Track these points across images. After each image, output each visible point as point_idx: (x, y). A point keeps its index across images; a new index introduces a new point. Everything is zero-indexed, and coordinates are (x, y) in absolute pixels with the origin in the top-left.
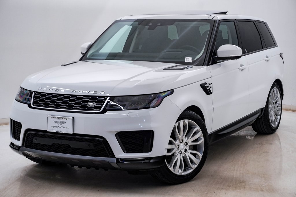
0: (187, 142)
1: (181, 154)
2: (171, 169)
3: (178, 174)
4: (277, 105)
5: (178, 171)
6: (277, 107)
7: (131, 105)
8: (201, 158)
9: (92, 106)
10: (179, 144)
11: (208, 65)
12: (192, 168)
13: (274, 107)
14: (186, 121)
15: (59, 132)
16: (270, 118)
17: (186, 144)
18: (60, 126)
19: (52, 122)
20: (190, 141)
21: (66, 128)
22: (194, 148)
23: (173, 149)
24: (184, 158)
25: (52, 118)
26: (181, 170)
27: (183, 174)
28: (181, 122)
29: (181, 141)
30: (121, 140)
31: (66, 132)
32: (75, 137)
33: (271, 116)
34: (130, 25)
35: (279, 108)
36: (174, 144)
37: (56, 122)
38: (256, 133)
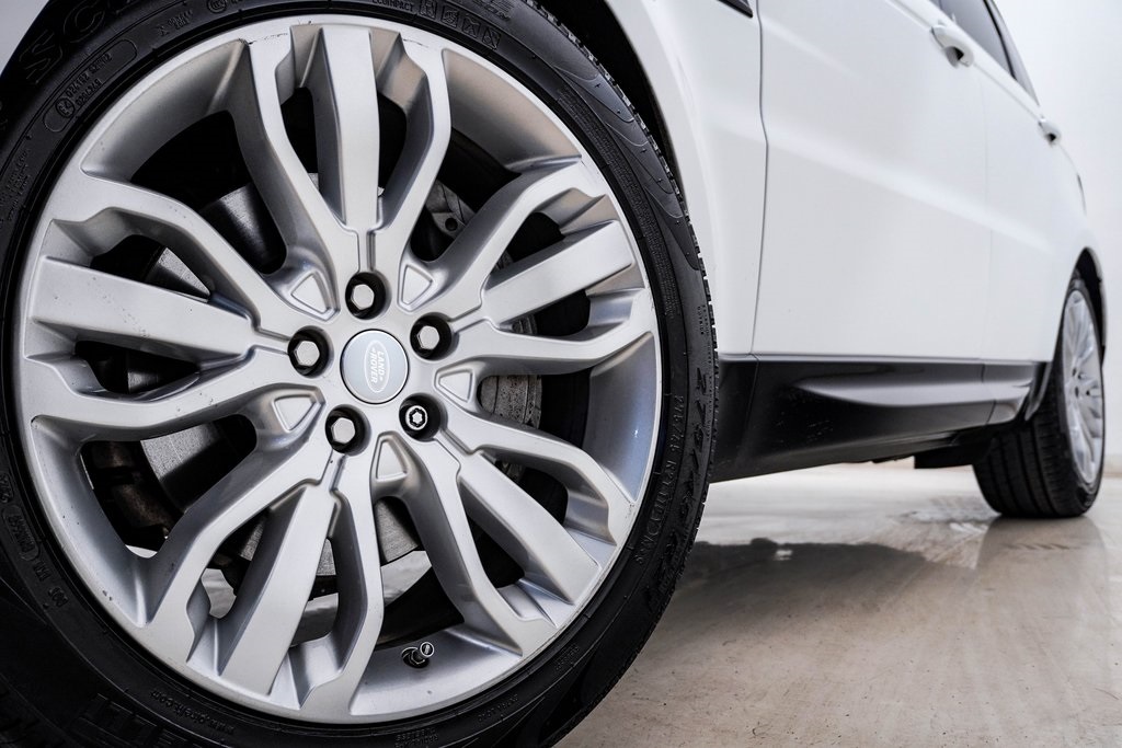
0: (437, 321)
1: (349, 448)
5: (290, 668)
6: (1088, 393)
12: (503, 637)
13: (1076, 388)
20: (483, 305)
26: (341, 653)
29: (362, 297)
36: (232, 300)
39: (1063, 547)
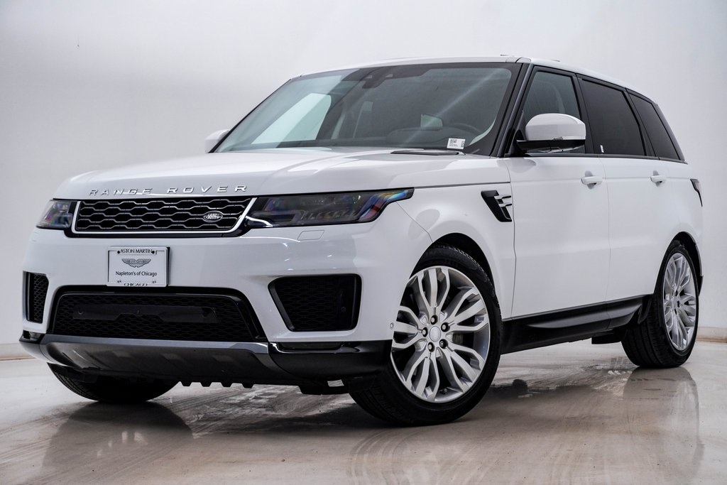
0: (446, 324)
1: (432, 350)
2: (408, 384)
3: (425, 398)
4: (685, 299)
5: (425, 391)
6: (687, 303)
7: (308, 216)
8: (482, 365)
9: (214, 220)
10: (428, 325)
11: (502, 156)
12: (459, 389)
13: (678, 302)
14: (445, 270)
15: (134, 285)
16: (667, 327)
17: (444, 327)
18: (136, 270)
19: (118, 263)
20: (455, 320)
21: (151, 274)
22: (467, 339)
23: (413, 336)
24: (441, 363)
25: (119, 252)
26: (433, 390)
27: (436, 400)
28: (432, 272)
29: (433, 320)
30: (281, 300)
31: (150, 285)
32: (171, 294)
33: (669, 322)
34: (327, 93)
35: (692, 308)
36: (414, 324)
37: (128, 262)
38: (636, 366)
39: (646, 380)
